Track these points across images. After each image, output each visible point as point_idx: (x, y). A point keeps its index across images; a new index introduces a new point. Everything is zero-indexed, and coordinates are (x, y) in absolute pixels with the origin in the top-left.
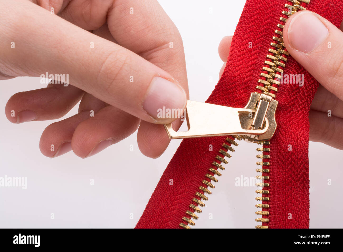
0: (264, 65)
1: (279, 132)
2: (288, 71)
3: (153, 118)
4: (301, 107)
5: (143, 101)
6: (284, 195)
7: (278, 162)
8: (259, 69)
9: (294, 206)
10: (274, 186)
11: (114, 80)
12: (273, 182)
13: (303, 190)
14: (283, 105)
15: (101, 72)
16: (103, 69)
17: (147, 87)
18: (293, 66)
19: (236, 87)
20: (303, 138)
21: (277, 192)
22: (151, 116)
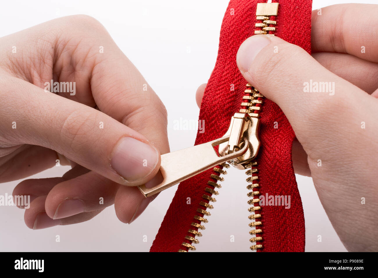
1: (265, 150)
3: (123, 178)
5: (110, 159)
6: (277, 217)
11: (76, 134)
13: (296, 207)
15: (63, 127)
16: (65, 124)
17: (115, 145)
19: (218, 116)
22: (121, 175)
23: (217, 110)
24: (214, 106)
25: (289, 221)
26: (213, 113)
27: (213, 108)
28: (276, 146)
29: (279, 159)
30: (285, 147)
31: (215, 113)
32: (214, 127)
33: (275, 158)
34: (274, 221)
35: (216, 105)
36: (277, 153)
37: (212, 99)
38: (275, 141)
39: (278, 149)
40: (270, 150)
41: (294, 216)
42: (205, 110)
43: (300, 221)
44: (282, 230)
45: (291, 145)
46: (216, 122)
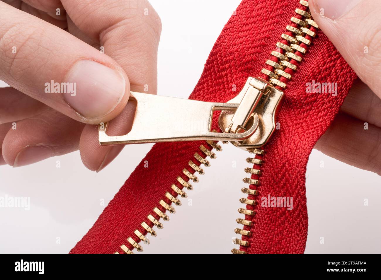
0: (281, 40)
1: (279, 139)
2: (314, 51)
4: (325, 106)
6: (272, 232)
7: (270, 182)
8: (272, 46)
9: (283, 250)
10: (261, 216)
12: (260, 210)
13: (299, 228)
14: (295, 99)
18: (324, 44)
19: (231, 67)
20: (303, 149)
21: (264, 225)
22: (76, 111)
23: (233, 59)
24: (231, 53)
25: (285, 242)
26: (226, 62)
27: (228, 55)
28: (293, 139)
29: (291, 159)
30: (303, 146)
31: (229, 62)
32: (223, 80)
33: (286, 154)
34: (267, 236)
35: (234, 53)
36: (291, 149)
37: (231, 42)
38: (295, 130)
39: (294, 144)
40: (284, 141)
41: (294, 238)
42: (217, 54)
43: (298, 247)
44: (273, 251)
45: (312, 146)
46: (226, 75)
